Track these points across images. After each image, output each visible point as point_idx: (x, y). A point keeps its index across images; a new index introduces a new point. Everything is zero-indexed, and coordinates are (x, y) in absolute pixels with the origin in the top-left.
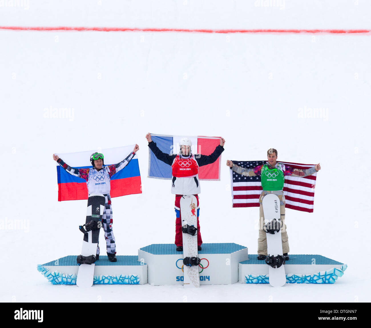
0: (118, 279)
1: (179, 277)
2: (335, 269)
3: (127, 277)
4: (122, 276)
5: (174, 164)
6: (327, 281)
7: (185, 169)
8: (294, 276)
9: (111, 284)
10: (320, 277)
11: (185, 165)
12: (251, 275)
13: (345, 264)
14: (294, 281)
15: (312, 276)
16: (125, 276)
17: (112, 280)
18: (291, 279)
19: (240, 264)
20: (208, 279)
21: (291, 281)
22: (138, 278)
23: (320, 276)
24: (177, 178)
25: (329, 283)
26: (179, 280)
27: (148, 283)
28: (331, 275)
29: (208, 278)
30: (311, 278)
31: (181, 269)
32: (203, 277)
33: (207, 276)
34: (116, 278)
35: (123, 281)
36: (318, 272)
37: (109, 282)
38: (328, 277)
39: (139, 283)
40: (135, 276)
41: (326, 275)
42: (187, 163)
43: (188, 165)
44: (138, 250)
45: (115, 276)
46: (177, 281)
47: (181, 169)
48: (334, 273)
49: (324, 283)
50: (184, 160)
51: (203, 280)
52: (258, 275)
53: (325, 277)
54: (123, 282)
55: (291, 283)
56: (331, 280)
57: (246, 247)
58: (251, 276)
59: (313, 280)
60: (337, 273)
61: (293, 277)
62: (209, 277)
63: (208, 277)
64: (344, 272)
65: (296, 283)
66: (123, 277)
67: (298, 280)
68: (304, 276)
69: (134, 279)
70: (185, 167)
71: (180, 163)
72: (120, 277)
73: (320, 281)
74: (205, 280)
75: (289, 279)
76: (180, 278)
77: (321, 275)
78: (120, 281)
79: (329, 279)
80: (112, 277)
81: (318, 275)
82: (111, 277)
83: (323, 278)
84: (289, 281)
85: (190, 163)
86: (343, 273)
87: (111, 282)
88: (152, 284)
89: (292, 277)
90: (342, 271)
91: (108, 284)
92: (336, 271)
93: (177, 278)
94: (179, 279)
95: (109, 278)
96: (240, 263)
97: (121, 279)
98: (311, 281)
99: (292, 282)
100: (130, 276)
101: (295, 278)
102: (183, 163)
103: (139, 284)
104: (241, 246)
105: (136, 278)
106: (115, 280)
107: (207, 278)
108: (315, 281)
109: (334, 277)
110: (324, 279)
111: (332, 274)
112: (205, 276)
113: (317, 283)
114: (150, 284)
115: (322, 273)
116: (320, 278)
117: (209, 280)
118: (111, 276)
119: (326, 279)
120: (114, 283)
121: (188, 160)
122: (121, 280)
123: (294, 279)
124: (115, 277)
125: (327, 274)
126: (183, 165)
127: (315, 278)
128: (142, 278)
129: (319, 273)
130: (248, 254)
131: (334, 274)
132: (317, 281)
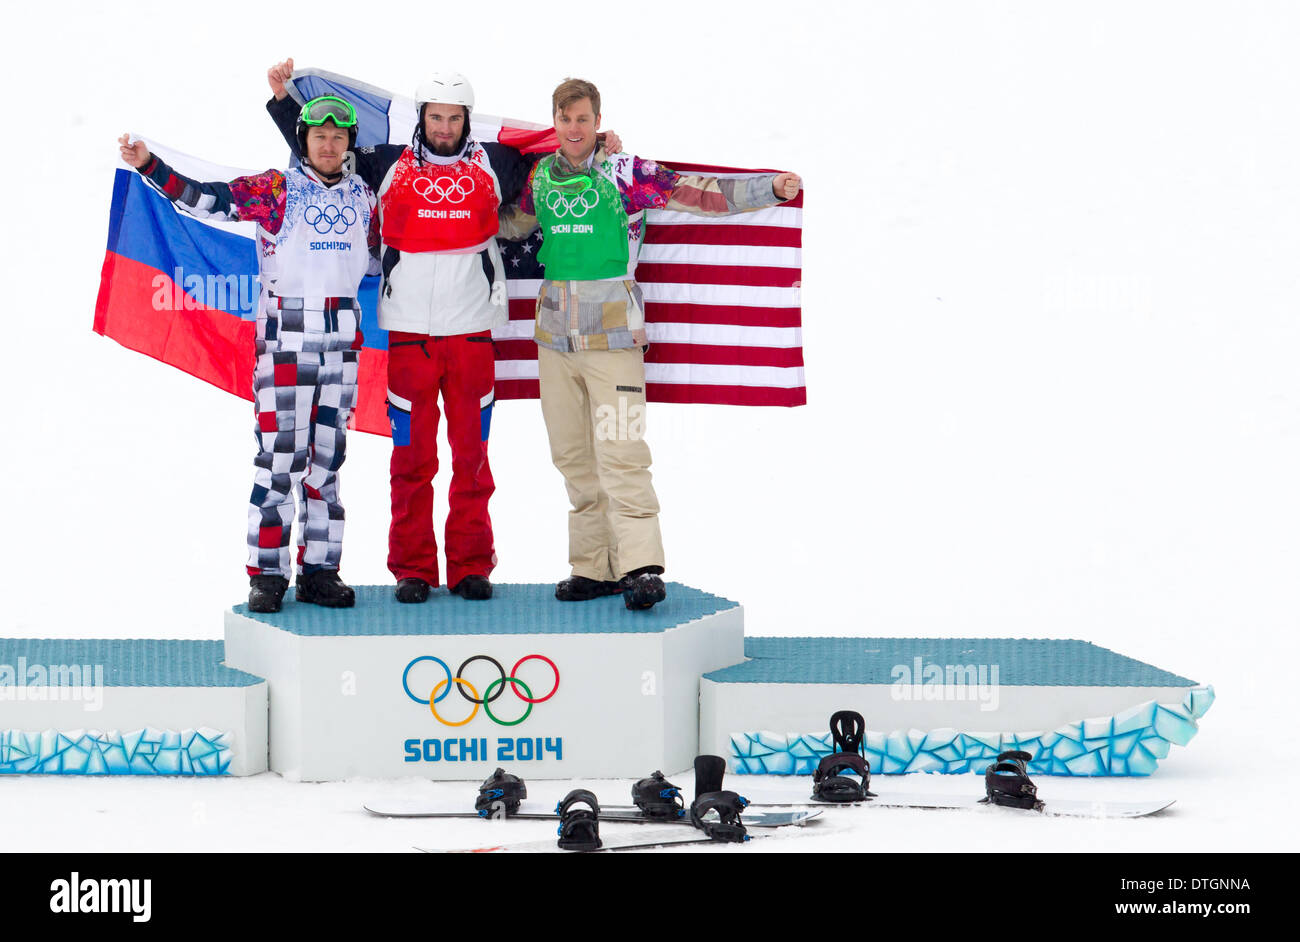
0: (130, 749)
1: (418, 742)
2: (1156, 709)
3: (171, 742)
4: (147, 738)
5: (392, 189)
6: (1118, 766)
7: (442, 214)
8: (963, 740)
9: (98, 775)
10: (1085, 743)
11: (445, 194)
12: (758, 736)
13: (1203, 685)
14: (963, 763)
15: (1046, 742)
16: (164, 738)
17: (102, 753)
18: (947, 754)
19: (708, 685)
20: (554, 754)
21: (947, 763)
22: (225, 748)
23: (1084, 739)
24: (403, 254)
25: (1128, 773)
26: (417, 758)
27: (269, 769)
28: (1138, 734)
29: (557, 748)
30: (1043, 749)
31: (427, 702)
32: (529, 741)
33: (549, 740)
34: (122, 746)
35: (151, 758)
36: (1078, 723)
37: (87, 764)
38: (1122, 746)
39: (229, 769)
40: (209, 735)
41: (1113, 737)
42: (455, 186)
43: (455, 195)
44: (226, 613)
45: (113, 736)
46: (408, 759)
47: (422, 213)
48: (1153, 725)
49: (1105, 772)
50: (440, 170)
51: (529, 757)
52: (793, 736)
53: (1111, 746)
54: (151, 764)
55: (945, 771)
56: (1137, 758)
57: (737, 604)
58: (755, 740)
59: (1052, 758)
60: (1165, 724)
61: (958, 744)
62: (559, 741)
63: (554, 744)
64: (1198, 721)
65: (972, 772)
66: (152, 743)
67: (980, 757)
68: (1008, 739)
69: (207, 749)
70: (445, 206)
71: (422, 186)
72: (141, 741)
73: (1087, 764)
74: (540, 757)
75: (938, 753)
76: (421, 747)
77: (1089, 734)
78: (139, 762)
79: (1126, 757)
80: (103, 739)
81: (1075, 734)
82: (96, 741)
83: (1097, 751)
84: (941, 765)
85: (466, 184)
86: (1195, 727)
87: (96, 765)
88: (292, 774)
89: (951, 745)
90: (1188, 717)
91: (83, 772)
92: (1162, 717)
93: (409, 745)
94: (417, 751)
95: (86, 744)
96: (705, 676)
97: (144, 748)
98: (1044, 766)
99: (954, 767)
100: (186, 734)
101: (965, 747)
102: (433, 186)
103: (228, 776)
104: (711, 597)
105: (215, 746)
106: (114, 757)
107: (550, 748)
108: (1063, 762)
109: (1152, 745)
110: (1104, 754)
111: (1142, 730)
112: (539, 741)
113: (1069, 774)
114: (280, 775)
115: (1097, 726)
116: (1086, 752)
117: (559, 757)
118: (94, 734)
119: (1111, 755)
120: (109, 771)
121: (458, 170)
122: (143, 755)
123: (961, 757)
124: (117, 741)
125: (1116, 733)
126: (434, 196)
127: (1063, 751)
128: (242, 749)
129: (1082, 728)
130: (747, 634)
131: (1150, 732)
132: (1072, 766)
